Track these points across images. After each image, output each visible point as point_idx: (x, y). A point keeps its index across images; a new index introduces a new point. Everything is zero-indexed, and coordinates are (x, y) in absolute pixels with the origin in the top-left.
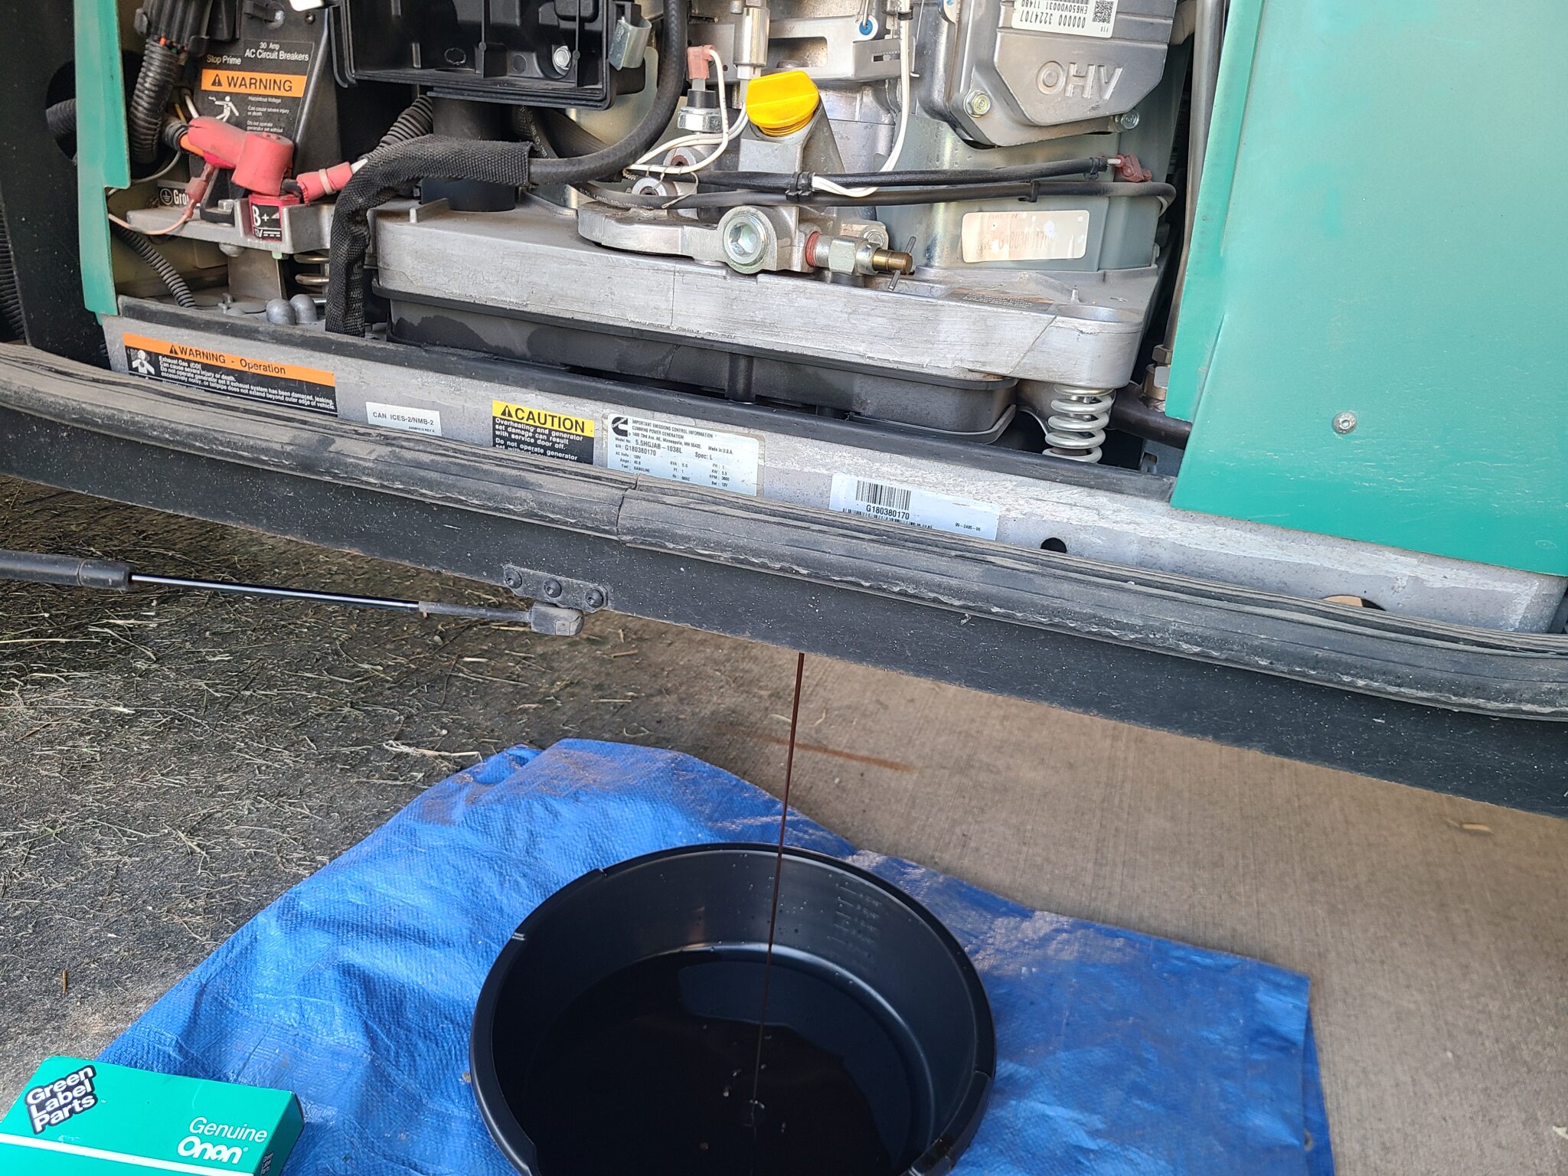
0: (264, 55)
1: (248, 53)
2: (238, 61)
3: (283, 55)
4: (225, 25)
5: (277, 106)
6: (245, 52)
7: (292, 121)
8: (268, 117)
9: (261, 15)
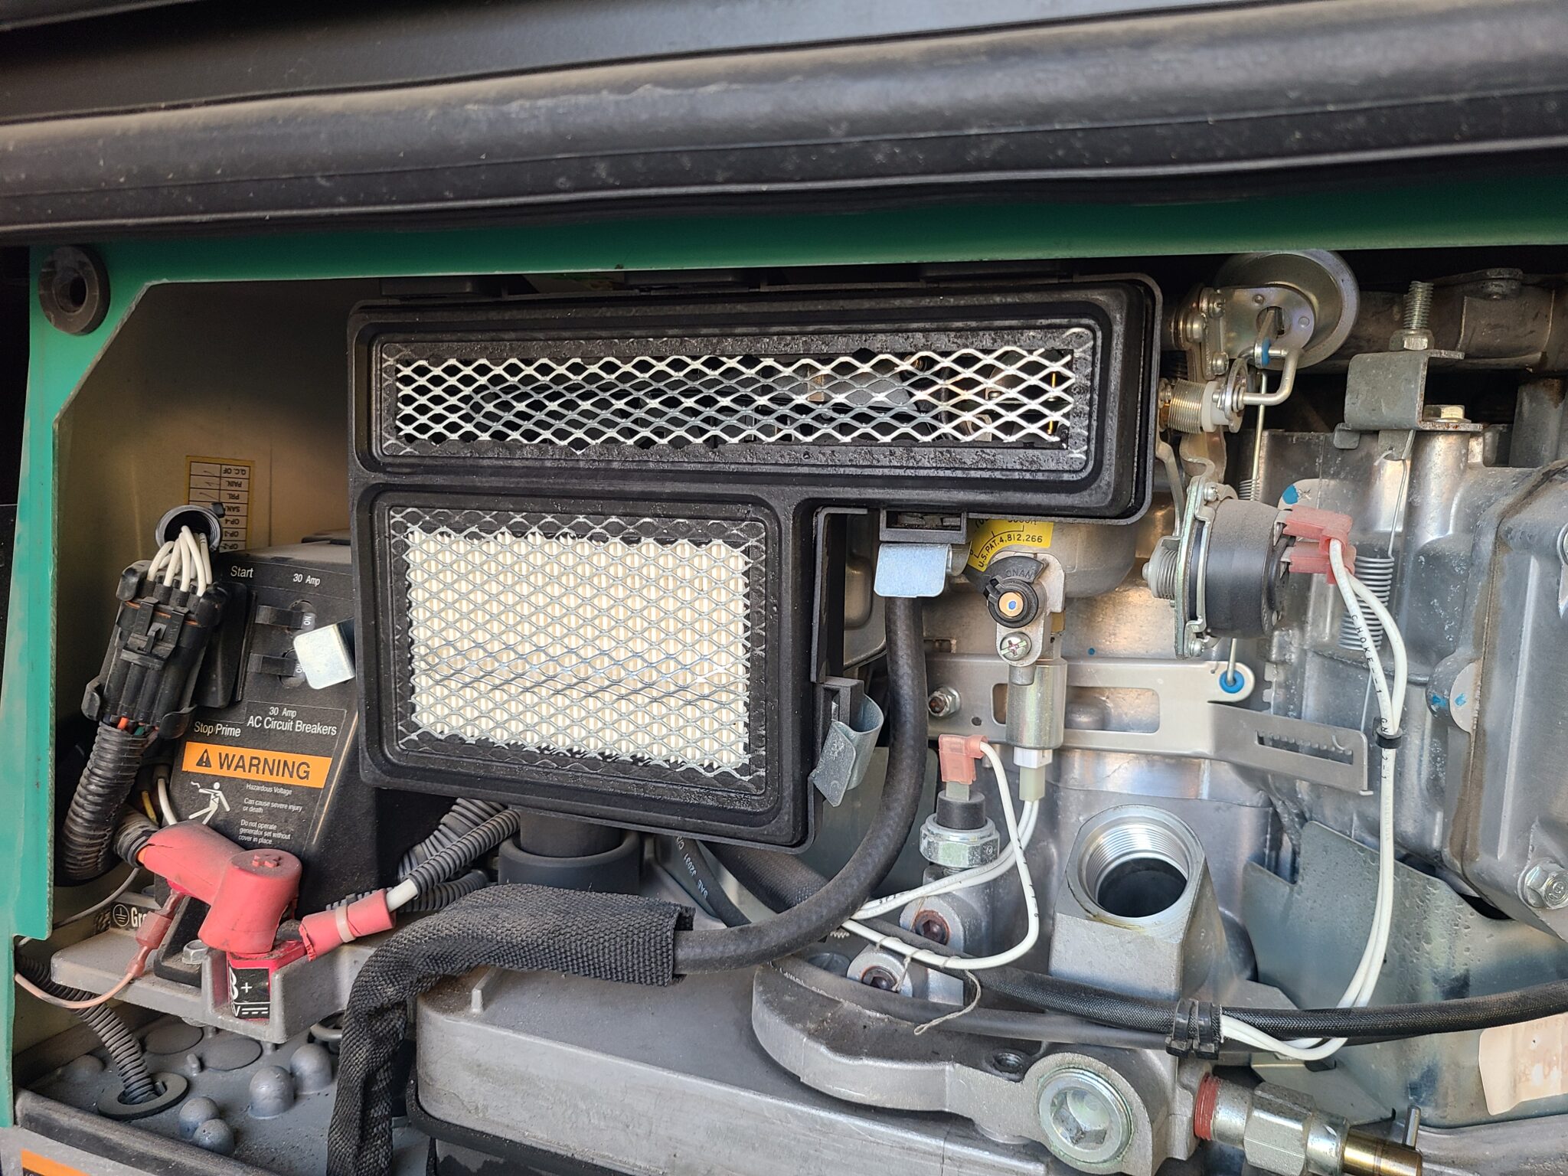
0: (274, 725)
1: (252, 722)
2: (236, 732)
3: (300, 726)
4: (220, 687)
5: (286, 800)
6: (247, 720)
7: (305, 823)
8: (271, 815)
9: (274, 670)
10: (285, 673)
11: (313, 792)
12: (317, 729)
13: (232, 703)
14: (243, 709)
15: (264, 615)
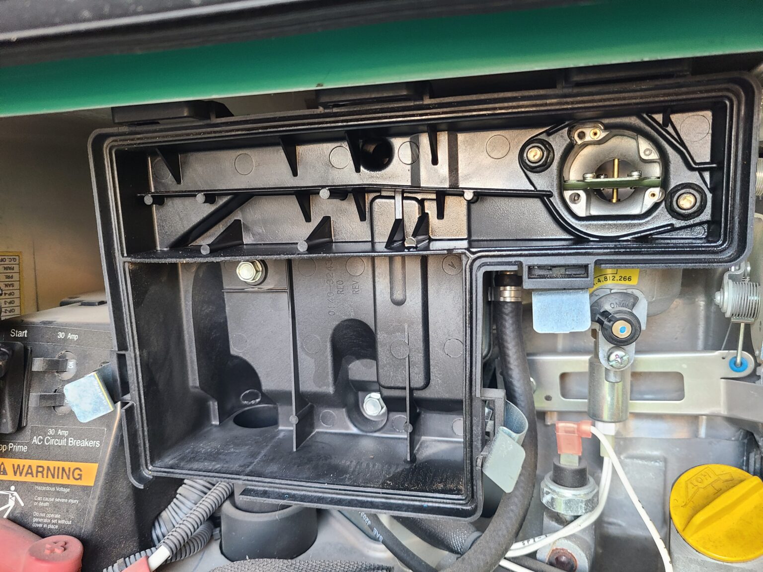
0: (52, 442)
1: (35, 440)
2: (24, 449)
3: (72, 442)
4: (9, 419)
5: (66, 496)
6: (32, 439)
7: (81, 512)
8: (56, 507)
9: (50, 403)
10: (57, 404)
11: (85, 488)
12: (85, 443)
13: (19, 428)
14: (28, 432)
15: (38, 365)
